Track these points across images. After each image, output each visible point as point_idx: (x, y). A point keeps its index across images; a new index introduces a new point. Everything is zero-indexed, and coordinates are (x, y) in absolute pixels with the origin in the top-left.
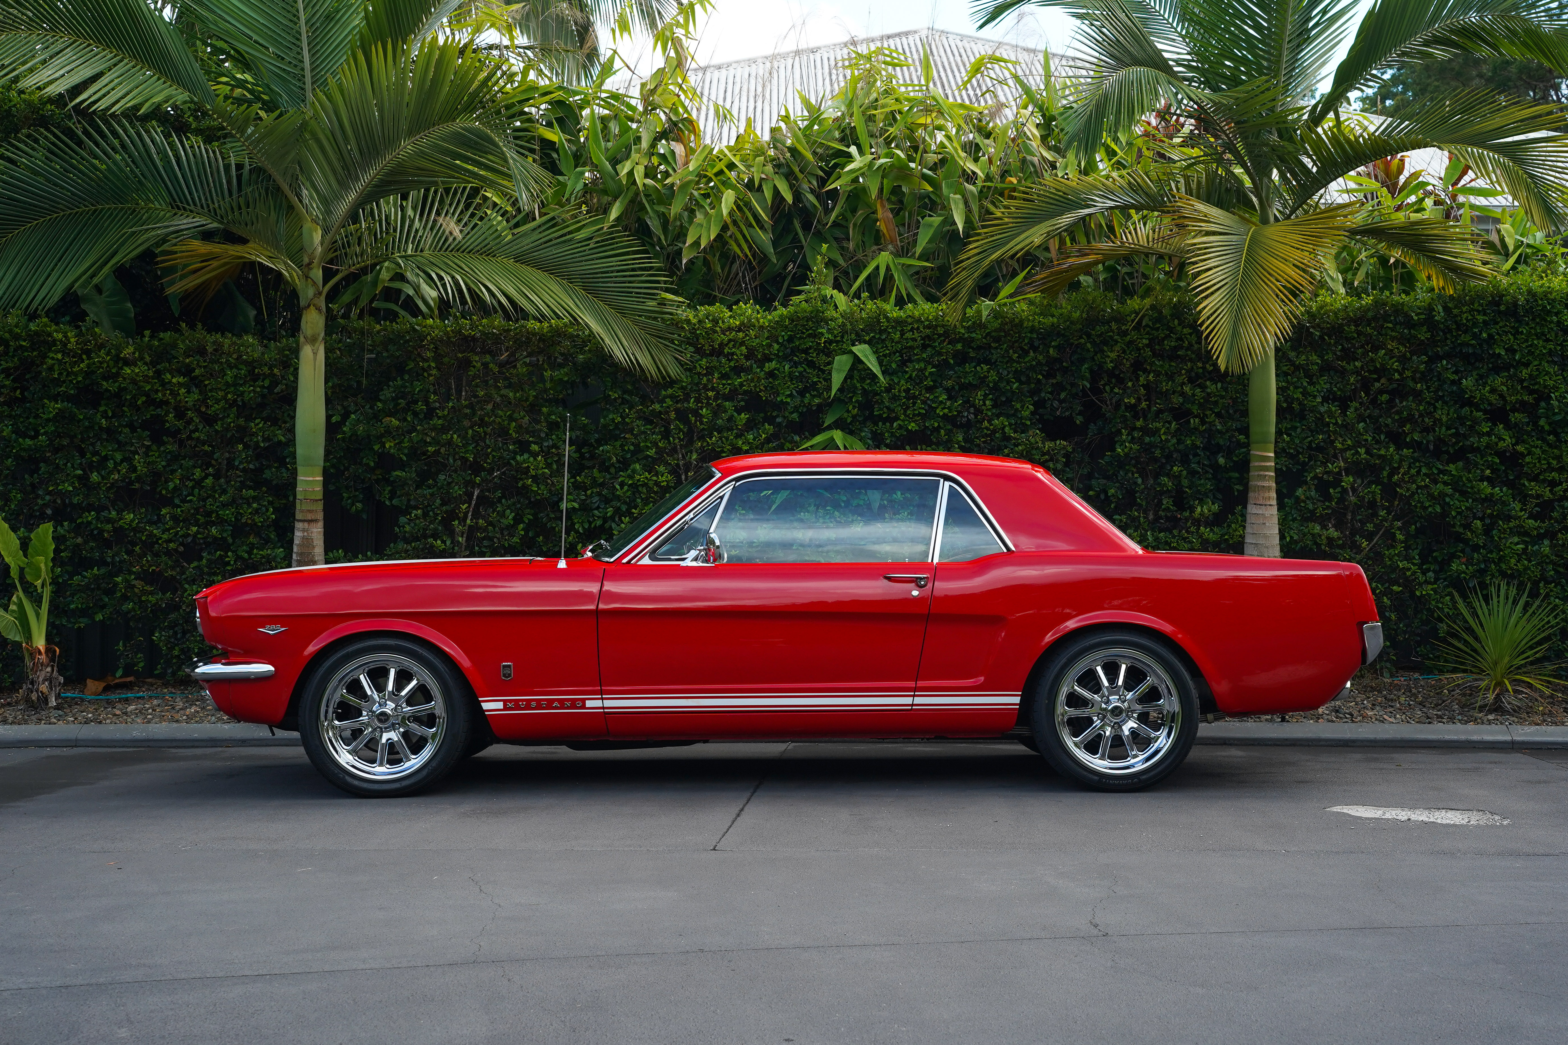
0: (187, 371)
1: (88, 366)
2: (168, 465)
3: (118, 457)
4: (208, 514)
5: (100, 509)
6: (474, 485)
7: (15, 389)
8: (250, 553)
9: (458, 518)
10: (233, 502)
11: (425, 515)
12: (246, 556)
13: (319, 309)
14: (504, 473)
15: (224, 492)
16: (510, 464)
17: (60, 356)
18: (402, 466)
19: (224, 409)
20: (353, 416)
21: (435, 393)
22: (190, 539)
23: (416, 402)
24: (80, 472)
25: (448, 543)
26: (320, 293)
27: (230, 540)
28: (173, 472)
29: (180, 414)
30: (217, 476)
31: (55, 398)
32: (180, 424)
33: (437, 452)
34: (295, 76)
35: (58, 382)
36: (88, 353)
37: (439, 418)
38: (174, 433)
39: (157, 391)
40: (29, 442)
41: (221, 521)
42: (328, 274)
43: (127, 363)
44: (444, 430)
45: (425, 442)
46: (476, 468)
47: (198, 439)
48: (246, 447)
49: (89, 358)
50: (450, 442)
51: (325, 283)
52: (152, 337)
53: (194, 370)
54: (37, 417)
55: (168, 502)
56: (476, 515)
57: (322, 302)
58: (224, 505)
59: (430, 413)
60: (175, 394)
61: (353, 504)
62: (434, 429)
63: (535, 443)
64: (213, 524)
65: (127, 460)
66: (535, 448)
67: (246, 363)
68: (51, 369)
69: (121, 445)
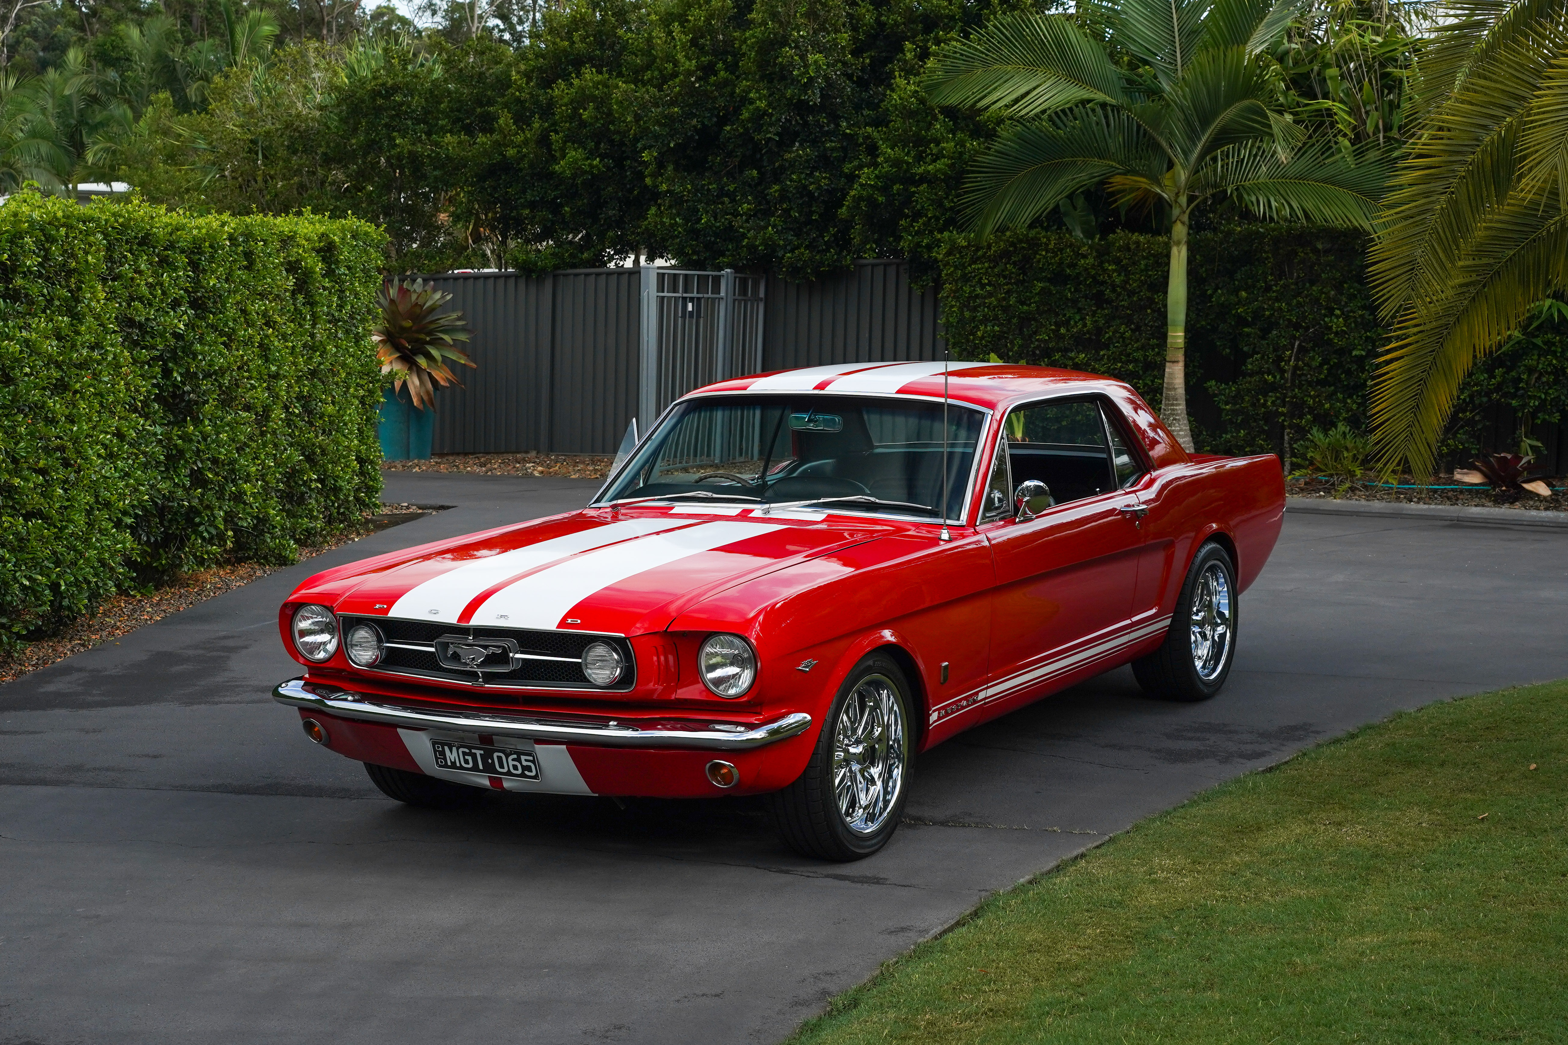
0: (1117, 261)
1: (1060, 259)
2: (1106, 322)
3: (1078, 317)
4: (1129, 355)
5: (1066, 350)
6: (1294, 338)
7: (1019, 275)
8: (1153, 381)
9: (1285, 361)
10: (1143, 348)
11: (1262, 358)
12: (1150, 383)
13: (1183, 223)
14: (1316, 330)
15: (1137, 341)
16: (1320, 324)
17: (1044, 253)
18: (1248, 325)
19: (1139, 287)
20: (1220, 291)
21: (1271, 274)
22: (1117, 372)
23: (1258, 281)
24: (1053, 327)
25: (1278, 377)
26: (1184, 212)
27: (1141, 372)
28: (1108, 327)
29: (1114, 290)
30: (1133, 331)
31: (1040, 280)
32: (1113, 296)
33: (1272, 315)
34: (1171, 70)
35: (1042, 270)
36: (1061, 250)
37: (1274, 292)
38: (1109, 302)
39: (1100, 275)
40: (1025, 308)
41: (1136, 361)
42: (1191, 199)
43: (1085, 257)
44: (1277, 300)
45: (1264, 308)
46: (1297, 327)
47: (1123, 306)
48: (1153, 311)
49: (1062, 254)
50: (1280, 309)
51: (1188, 206)
52: (1100, 240)
53: (1122, 261)
54: (1031, 292)
55: (1106, 347)
56: (1297, 359)
57: (1186, 218)
58: (1138, 349)
59: (1268, 289)
60: (1110, 277)
61: (1224, 349)
62: (1270, 299)
63: (1338, 309)
64: (1131, 362)
65: (1083, 319)
66: (1338, 312)
67: (1153, 255)
68: (1039, 261)
69: (1079, 310)
